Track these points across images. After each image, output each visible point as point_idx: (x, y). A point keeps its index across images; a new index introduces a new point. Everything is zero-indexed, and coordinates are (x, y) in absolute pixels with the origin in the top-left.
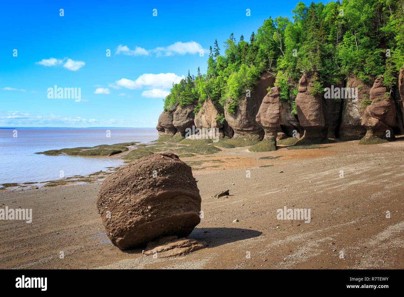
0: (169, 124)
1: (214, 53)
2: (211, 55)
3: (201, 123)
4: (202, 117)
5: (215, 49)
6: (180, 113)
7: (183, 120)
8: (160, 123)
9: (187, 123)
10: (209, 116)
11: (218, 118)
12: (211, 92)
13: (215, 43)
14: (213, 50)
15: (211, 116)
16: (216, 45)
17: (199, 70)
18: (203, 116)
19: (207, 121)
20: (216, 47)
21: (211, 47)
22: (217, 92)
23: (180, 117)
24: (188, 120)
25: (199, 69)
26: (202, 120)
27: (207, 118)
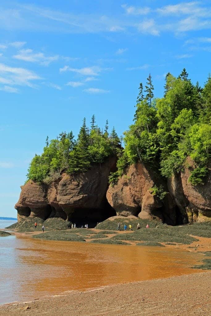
0: (39, 201)
1: (145, 94)
2: (140, 97)
3: (122, 200)
4: (124, 189)
5: (147, 87)
6: (69, 184)
7: (74, 194)
8: (23, 200)
9: (80, 200)
10: (138, 188)
11: (155, 192)
12: (144, 152)
13: (148, 79)
14: (145, 89)
15: (141, 188)
16: (148, 82)
17: (93, 121)
18: (127, 189)
19: (132, 196)
20: (149, 86)
21: (141, 85)
22: (153, 153)
23: (69, 190)
24: (82, 196)
25: (93, 119)
26: (123, 195)
27: (133, 192)
